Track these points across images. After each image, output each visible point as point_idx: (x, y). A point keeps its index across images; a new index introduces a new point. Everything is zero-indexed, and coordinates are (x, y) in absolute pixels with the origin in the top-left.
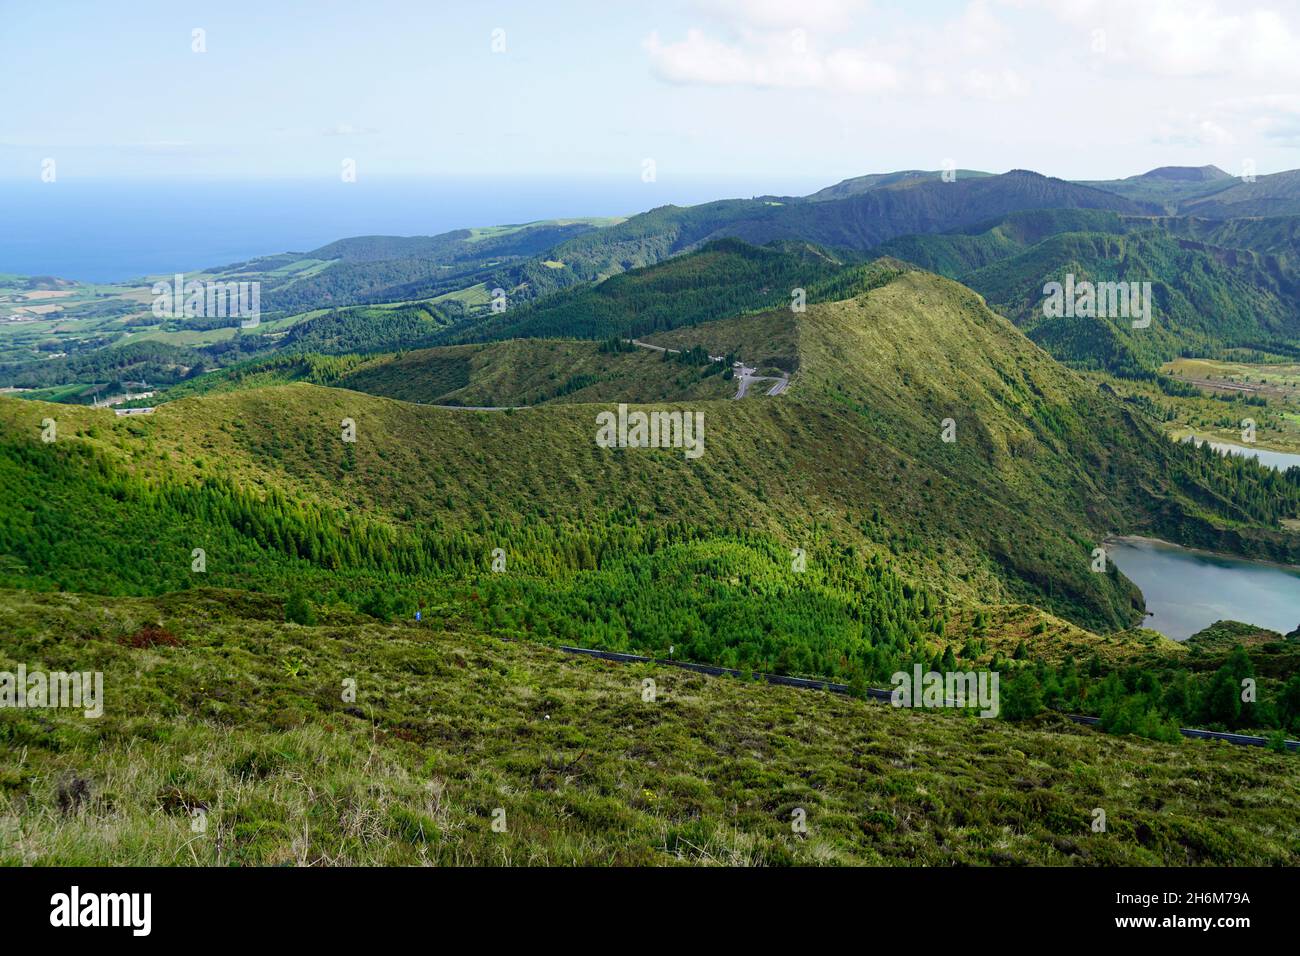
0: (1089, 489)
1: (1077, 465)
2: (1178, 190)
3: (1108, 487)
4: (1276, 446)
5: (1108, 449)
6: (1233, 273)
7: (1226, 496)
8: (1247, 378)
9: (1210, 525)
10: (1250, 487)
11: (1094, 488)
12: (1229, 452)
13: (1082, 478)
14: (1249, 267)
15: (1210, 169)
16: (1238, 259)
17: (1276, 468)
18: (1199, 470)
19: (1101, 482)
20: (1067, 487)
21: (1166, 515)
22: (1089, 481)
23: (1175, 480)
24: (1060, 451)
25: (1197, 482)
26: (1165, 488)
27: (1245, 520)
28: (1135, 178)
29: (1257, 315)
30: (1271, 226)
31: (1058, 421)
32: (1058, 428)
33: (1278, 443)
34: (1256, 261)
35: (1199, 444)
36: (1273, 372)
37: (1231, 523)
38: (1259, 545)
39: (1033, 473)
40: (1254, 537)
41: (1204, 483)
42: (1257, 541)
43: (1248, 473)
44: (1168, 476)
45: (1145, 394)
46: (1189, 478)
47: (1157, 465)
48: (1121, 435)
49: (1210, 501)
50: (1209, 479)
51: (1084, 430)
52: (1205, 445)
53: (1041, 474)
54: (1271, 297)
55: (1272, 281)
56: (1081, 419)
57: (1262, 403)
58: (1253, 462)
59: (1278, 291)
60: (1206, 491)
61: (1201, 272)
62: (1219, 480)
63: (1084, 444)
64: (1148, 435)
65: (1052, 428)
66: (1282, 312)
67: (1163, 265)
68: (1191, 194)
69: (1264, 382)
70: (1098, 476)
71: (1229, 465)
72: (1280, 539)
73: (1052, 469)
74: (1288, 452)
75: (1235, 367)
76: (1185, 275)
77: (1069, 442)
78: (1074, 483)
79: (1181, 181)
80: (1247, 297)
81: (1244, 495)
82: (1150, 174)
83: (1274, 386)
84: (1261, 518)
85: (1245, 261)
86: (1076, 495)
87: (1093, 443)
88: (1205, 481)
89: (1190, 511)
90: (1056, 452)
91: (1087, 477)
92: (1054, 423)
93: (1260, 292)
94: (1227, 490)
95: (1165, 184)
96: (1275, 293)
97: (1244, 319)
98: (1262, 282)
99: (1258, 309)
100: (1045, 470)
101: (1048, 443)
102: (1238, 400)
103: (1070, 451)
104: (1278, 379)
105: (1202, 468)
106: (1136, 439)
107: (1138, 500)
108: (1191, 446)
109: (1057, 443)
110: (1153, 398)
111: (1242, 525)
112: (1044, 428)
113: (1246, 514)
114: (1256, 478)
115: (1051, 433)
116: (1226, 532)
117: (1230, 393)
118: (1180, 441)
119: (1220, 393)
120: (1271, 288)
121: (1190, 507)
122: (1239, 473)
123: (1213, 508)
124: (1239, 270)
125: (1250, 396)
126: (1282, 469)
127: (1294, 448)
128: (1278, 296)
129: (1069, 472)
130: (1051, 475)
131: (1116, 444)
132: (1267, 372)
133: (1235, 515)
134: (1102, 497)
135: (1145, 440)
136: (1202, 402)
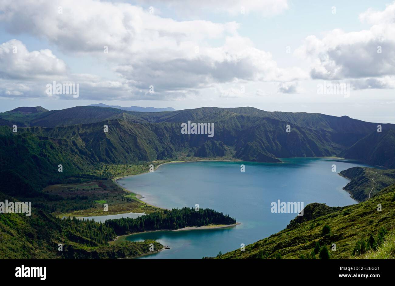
0: (32, 249)
1: (23, 239)
2: (28, 116)
3: (39, 245)
4: (96, 214)
5: (36, 228)
6: (61, 148)
7: (87, 237)
8: (77, 189)
9: (85, 251)
10: (94, 232)
11: (34, 248)
12: (83, 219)
13: (27, 244)
14: (67, 146)
15: (39, 107)
16: (62, 143)
17: (101, 222)
18: (75, 229)
19: (35, 244)
20: (21, 251)
21: (67, 251)
22: (31, 246)
23: (66, 236)
24: (14, 235)
25: (75, 234)
26: (63, 240)
27: (97, 246)
28: (8, 112)
29: (74, 164)
30: (71, 129)
31: (10, 221)
32: (11, 224)
33: (96, 212)
34: (69, 143)
35: (72, 219)
36: (85, 185)
37: (93, 248)
38: (104, 254)
39: (4, 248)
40: (102, 252)
41: (78, 234)
42: (104, 253)
43: (92, 226)
44: (63, 234)
45: (41, 203)
46: (72, 233)
47: (57, 231)
48: (40, 221)
49: (82, 241)
50: (79, 232)
51: (23, 223)
52: (74, 218)
53: (8, 248)
54: (77, 156)
55: (76, 150)
56: (21, 218)
57: (86, 198)
58: (93, 221)
59: (79, 154)
60: (79, 237)
61: (50, 149)
62: (83, 231)
63: (25, 229)
64: (51, 219)
65: (9, 225)
66: (82, 162)
67: (34, 147)
68: (34, 118)
69: (84, 190)
70: (34, 242)
71: (84, 225)
72: (111, 249)
73: (13, 243)
74: (101, 215)
75: (71, 185)
76: (44, 150)
77: (17, 229)
78: (24, 247)
79: (29, 113)
80: (69, 157)
81: (93, 236)
82: (15, 110)
83: (88, 190)
84: (102, 243)
85: (65, 143)
86: (26, 253)
87: (28, 228)
88: (78, 233)
89: (76, 247)
90: (13, 235)
91: (29, 244)
92: (9, 222)
93: (73, 155)
94: (87, 235)
95: (21, 114)
96: (78, 155)
97: (70, 166)
98: (73, 151)
99: (74, 162)
100: (9, 245)
101: (8, 232)
102: (77, 198)
103: (19, 233)
104: (88, 188)
105: (76, 228)
106: (47, 222)
107: (53, 248)
108: (69, 220)
109: (12, 231)
110: (44, 204)
111: (97, 248)
112: (4, 226)
113: (96, 243)
114: (95, 227)
115: (8, 227)
116: (92, 252)
117: (74, 196)
118: (64, 219)
119: (70, 197)
120: (76, 153)
121: (76, 245)
122: (89, 226)
123: (83, 244)
124: (64, 147)
125: (81, 196)
126: (103, 222)
127: (102, 213)
128: (80, 156)
129: (21, 243)
130: (12, 246)
131: (39, 226)
132: (83, 186)
133: (93, 245)
134: (38, 251)
135: (50, 221)
136: (64, 202)
